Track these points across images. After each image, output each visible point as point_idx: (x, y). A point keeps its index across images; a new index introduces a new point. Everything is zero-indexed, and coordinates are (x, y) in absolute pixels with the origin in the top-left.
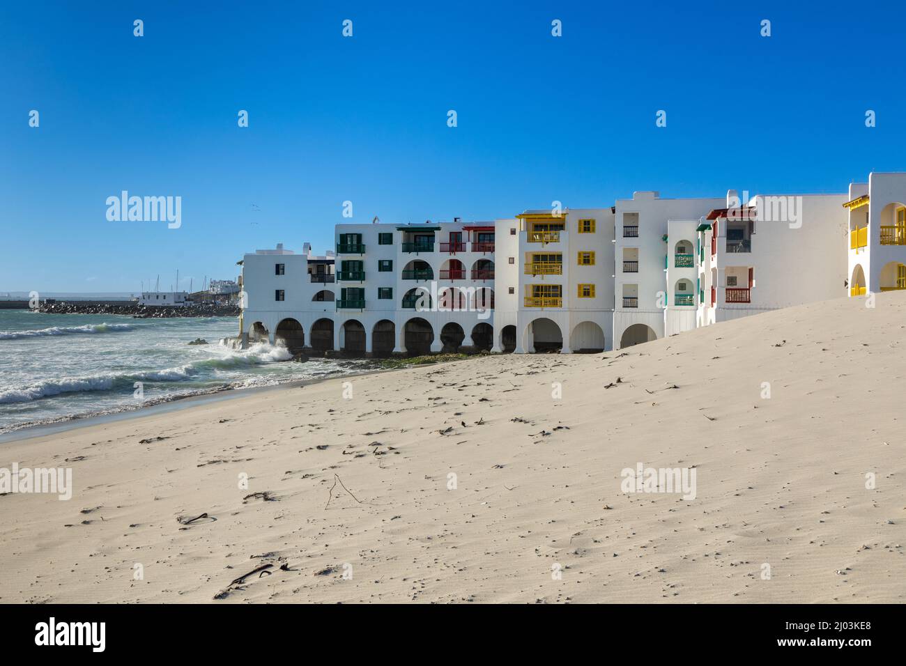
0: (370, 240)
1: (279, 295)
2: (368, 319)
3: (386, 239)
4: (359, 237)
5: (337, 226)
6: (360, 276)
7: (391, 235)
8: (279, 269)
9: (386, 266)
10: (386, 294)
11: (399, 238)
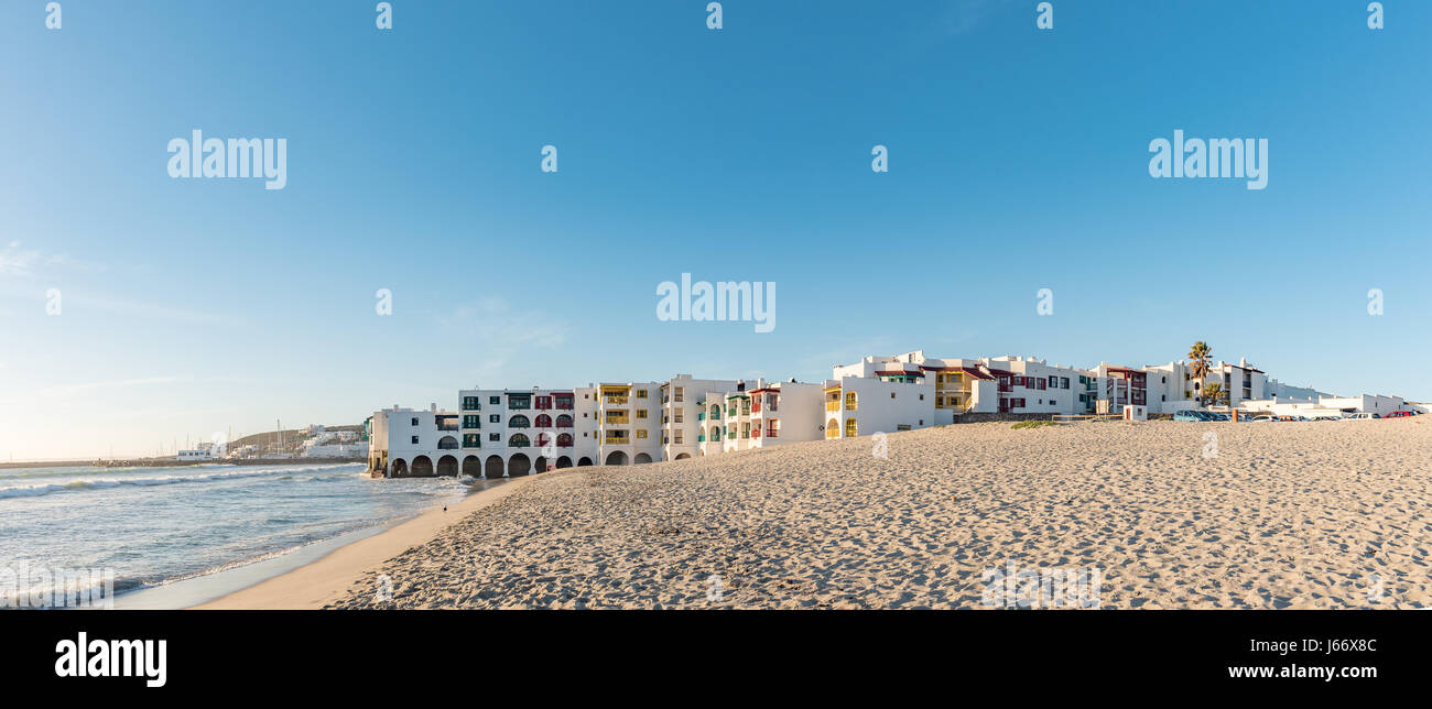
0: (484, 401)
1: (415, 440)
2: (483, 455)
3: (495, 400)
4: (476, 399)
5: (461, 392)
6: (478, 425)
7: (498, 398)
8: (415, 422)
9: (495, 419)
10: (495, 437)
11: (505, 400)
